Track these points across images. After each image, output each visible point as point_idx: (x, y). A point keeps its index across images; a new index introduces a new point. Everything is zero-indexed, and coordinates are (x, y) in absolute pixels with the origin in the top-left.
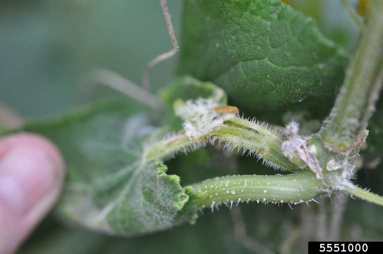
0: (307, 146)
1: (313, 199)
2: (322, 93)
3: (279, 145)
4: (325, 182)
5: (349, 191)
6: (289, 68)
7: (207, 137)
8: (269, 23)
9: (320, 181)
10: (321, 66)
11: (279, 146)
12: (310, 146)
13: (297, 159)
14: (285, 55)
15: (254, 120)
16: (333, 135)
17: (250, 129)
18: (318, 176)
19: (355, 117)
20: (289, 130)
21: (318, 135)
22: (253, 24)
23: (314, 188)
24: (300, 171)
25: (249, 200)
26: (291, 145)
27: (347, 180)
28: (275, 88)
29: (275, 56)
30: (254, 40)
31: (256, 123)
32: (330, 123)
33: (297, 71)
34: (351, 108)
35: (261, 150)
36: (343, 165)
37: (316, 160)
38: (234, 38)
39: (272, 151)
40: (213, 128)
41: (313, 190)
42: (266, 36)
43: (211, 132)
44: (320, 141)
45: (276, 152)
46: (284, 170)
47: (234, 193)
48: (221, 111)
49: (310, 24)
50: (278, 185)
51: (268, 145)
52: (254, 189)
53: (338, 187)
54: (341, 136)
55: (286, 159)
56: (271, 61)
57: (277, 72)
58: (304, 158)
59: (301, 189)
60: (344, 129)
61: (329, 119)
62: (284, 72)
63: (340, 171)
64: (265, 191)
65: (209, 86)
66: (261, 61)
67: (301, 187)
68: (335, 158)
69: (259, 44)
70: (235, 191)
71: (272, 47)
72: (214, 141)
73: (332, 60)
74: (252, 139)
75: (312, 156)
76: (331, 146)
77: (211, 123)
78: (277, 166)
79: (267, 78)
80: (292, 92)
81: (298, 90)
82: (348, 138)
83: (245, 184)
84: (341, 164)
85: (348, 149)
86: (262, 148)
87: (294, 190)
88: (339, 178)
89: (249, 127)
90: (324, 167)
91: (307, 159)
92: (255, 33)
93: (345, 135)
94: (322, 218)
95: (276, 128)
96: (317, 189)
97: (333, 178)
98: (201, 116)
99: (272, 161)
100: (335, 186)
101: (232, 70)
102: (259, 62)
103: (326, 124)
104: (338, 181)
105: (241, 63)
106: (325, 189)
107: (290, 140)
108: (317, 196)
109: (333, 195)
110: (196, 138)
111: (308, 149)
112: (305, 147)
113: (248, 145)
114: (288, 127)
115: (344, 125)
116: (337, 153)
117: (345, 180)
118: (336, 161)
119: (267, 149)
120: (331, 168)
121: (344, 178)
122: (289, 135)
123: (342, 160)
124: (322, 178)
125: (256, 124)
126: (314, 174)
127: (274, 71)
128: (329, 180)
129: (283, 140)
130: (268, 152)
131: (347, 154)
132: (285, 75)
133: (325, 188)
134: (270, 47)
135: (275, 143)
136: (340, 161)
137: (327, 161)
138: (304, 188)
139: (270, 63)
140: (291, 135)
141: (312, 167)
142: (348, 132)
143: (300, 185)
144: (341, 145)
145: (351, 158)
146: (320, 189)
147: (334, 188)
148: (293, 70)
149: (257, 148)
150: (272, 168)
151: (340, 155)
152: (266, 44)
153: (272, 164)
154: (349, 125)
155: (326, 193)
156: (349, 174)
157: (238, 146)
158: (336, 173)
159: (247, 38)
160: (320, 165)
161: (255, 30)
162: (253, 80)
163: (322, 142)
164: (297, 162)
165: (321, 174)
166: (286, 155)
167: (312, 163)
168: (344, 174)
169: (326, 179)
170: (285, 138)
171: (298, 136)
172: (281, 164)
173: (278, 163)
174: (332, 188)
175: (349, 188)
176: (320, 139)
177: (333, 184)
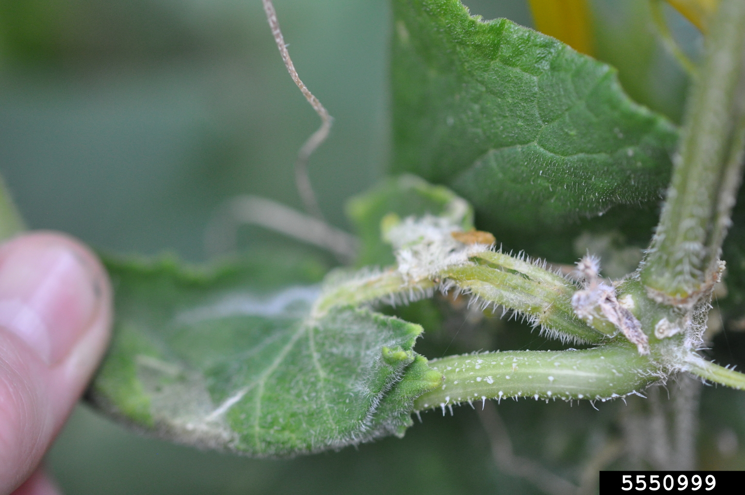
0: (618, 297)
1: (634, 392)
2: (637, 198)
3: (566, 299)
4: (655, 360)
5: (699, 372)
6: (575, 157)
7: (437, 280)
8: (535, 78)
9: (645, 357)
10: (630, 152)
11: (568, 301)
12: (622, 297)
13: (602, 322)
14: (567, 134)
15: (521, 255)
16: (661, 275)
17: (514, 272)
18: (641, 350)
19: (695, 239)
20: (583, 271)
21: (636, 276)
22: (508, 82)
23: (636, 372)
24: (608, 341)
25: (520, 394)
26: (588, 297)
27: (694, 353)
28: (554, 192)
29: (549, 136)
30: (511, 111)
31: (525, 260)
32: (655, 253)
33: (590, 161)
34: (687, 223)
35: (536, 309)
36: (685, 327)
37: (636, 321)
38: (476, 107)
39: (556, 309)
40: (448, 266)
41: (634, 374)
42: (532, 101)
43: (445, 272)
44: (638, 287)
45: (563, 311)
46: (579, 343)
47: (490, 381)
48: (462, 239)
49: (606, 77)
50: (575, 367)
51: (547, 300)
52: (530, 374)
53: (677, 366)
54: (675, 275)
55: (582, 323)
56: (543, 146)
57: (554, 165)
58: (613, 319)
59: (614, 374)
60: (680, 262)
61: (653, 247)
62: (567, 164)
63: (679, 338)
64: (551, 378)
65: (441, 193)
66: (526, 146)
67: (614, 371)
68: (669, 315)
69: (520, 117)
70: (494, 377)
71: (544, 121)
72: (447, 288)
73: (649, 139)
74: (519, 289)
75: (626, 314)
76: (659, 295)
77: (445, 257)
78: (565, 337)
79: (538, 176)
80: (585, 198)
81: (594, 195)
82: (688, 277)
83: (514, 365)
84: (680, 324)
85: (691, 296)
86: (537, 306)
87: (602, 376)
88: (678, 350)
89: (512, 268)
90: (649, 333)
91: (619, 319)
92: (513, 98)
93: (681, 273)
94: (658, 424)
95: (561, 269)
96: (641, 372)
97: (668, 351)
98: (429, 244)
99: (556, 328)
100: (672, 366)
101: (478, 164)
102: (523, 148)
103: (648, 255)
104: (676, 356)
105: (492, 152)
106: (656, 372)
107: (586, 288)
108: (642, 386)
109: (671, 383)
110: (417, 280)
111: (619, 302)
112: (614, 299)
113: (512, 300)
114: (581, 266)
115: (679, 255)
116: (672, 306)
117: (689, 352)
118: (671, 321)
119: (546, 306)
120: (662, 333)
121: (688, 350)
122: (584, 281)
123: (681, 318)
124: (648, 352)
125: (524, 263)
126: (634, 347)
127: (550, 163)
128: (661, 355)
129: (575, 289)
130: (547, 313)
131: (690, 306)
132: (569, 169)
133: (655, 369)
134: (540, 122)
135: (561, 296)
136: (678, 320)
137: (654, 321)
138: (619, 372)
139: (542, 149)
140: (586, 279)
141: (628, 333)
142: (687, 268)
143: (612, 366)
144: (677, 291)
145: (698, 312)
146: (648, 373)
147: (671, 369)
148: (582, 160)
149: (529, 306)
150: (558, 341)
151: (676, 310)
152: (532, 115)
153: (557, 334)
154: (688, 254)
155: (657, 379)
156: (696, 342)
157: (493, 303)
158: (672, 342)
159: (499, 106)
160: (642, 329)
161: (512, 92)
162: (515, 180)
163: (643, 288)
164: (602, 327)
165: (645, 345)
166: (580, 317)
167: (628, 327)
168: (688, 343)
169: (656, 354)
170: (577, 285)
171: (601, 280)
172: (573, 333)
173: (567, 331)
174: (668, 369)
175: (698, 366)
176: (638, 282)
177: (669, 361)
